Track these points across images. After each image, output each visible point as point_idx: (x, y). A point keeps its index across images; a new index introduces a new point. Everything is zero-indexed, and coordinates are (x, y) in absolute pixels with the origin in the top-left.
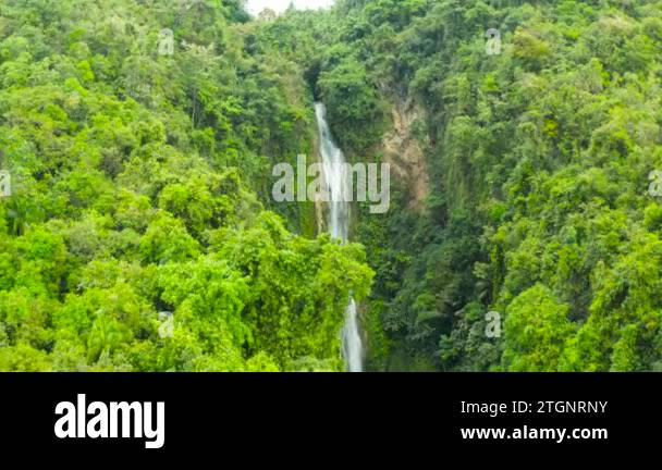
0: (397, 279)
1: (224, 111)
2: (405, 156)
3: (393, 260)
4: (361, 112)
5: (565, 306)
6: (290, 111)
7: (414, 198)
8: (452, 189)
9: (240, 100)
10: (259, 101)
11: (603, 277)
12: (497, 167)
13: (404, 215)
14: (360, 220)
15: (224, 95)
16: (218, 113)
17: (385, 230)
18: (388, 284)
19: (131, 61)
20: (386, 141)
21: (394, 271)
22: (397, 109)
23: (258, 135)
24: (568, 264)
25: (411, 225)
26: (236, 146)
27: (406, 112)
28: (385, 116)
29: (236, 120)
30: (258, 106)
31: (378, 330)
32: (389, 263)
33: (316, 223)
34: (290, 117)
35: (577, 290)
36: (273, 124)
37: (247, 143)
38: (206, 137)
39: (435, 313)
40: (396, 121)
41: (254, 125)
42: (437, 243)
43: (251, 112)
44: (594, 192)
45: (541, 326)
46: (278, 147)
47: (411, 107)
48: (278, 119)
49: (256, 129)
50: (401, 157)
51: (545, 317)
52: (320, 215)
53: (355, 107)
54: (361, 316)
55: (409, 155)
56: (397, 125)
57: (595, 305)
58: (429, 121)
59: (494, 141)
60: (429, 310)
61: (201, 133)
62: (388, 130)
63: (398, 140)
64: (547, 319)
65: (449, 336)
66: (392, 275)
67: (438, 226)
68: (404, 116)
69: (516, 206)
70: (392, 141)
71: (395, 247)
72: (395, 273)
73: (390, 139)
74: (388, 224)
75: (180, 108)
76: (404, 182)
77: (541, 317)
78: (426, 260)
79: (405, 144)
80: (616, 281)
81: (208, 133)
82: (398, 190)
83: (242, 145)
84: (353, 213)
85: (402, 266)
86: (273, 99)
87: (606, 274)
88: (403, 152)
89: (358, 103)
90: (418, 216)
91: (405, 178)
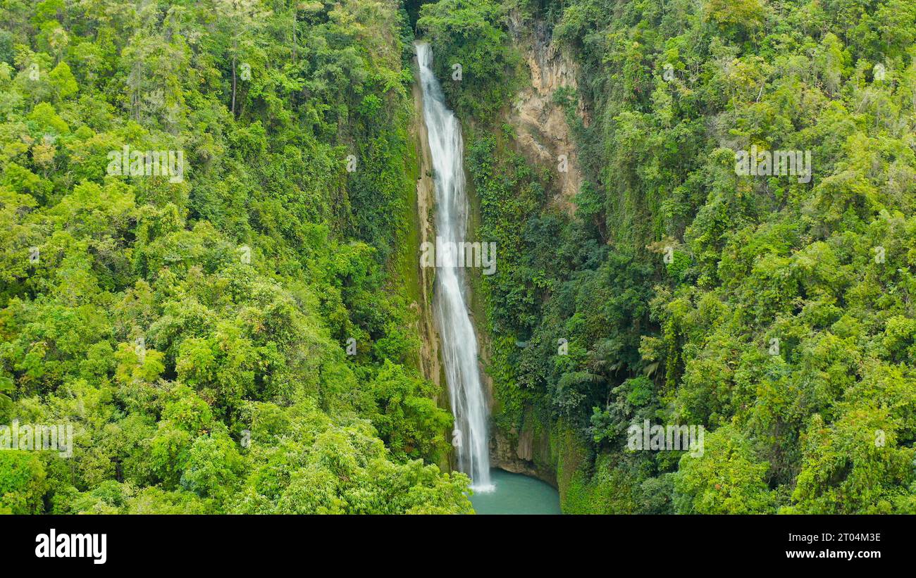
0: (534, 309)
1: (279, 90)
2: (547, 128)
3: (529, 283)
4: (484, 67)
5: (763, 467)
6: (378, 77)
7: (558, 192)
8: (615, 193)
9: (303, 65)
10: (332, 68)
11: (818, 441)
12: (678, 190)
13: (546, 218)
14: (482, 222)
15: (277, 61)
16: (271, 97)
17: (517, 239)
18: (522, 317)
19: (132, 55)
20: (519, 105)
21: (529, 299)
22: (536, 58)
23: (330, 116)
24: (770, 408)
25: (554, 233)
26: (299, 142)
27: (550, 63)
28: (519, 68)
29: (297, 99)
30: (329, 75)
31: (506, 377)
32: (522, 287)
33: (419, 227)
34: (377, 86)
35: (781, 444)
36: (352, 97)
37: (317, 131)
38: (252, 137)
39: (585, 375)
40: (535, 75)
41: (325, 102)
42: (590, 267)
43: (320, 85)
44: (817, 279)
45: (728, 495)
46: (362, 127)
47: (557, 55)
48: (359, 89)
49: (328, 107)
50: (542, 129)
51: (733, 481)
52: (424, 215)
53: (475, 60)
54: (484, 357)
55: (553, 127)
56: (536, 82)
57: (804, 476)
58: (582, 83)
59: (675, 150)
60: (577, 369)
61: (245, 131)
62: (523, 89)
63: (538, 103)
64: (736, 485)
65: (603, 410)
66: (526, 304)
67: (592, 241)
68: (546, 68)
69: (703, 263)
70: (528, 106)
71: (531, 264)
72: (531, 301)
73: (525, 101)
74: (522, 230)
75: (212, 95)
76: (544, 169)
77: (727, 482)
78: (576, 293)
79: (547, 110)
80: (837, 449)
81: (254, 131)
82: (537, 179)
83: (307, 137)
84: (472, 211)
85: (541, 293)
86: (351, 63)
87: (824, 436)
88: (545, 121)
89: (478, 55)
90: (566, 219)
91: (547, 161)
